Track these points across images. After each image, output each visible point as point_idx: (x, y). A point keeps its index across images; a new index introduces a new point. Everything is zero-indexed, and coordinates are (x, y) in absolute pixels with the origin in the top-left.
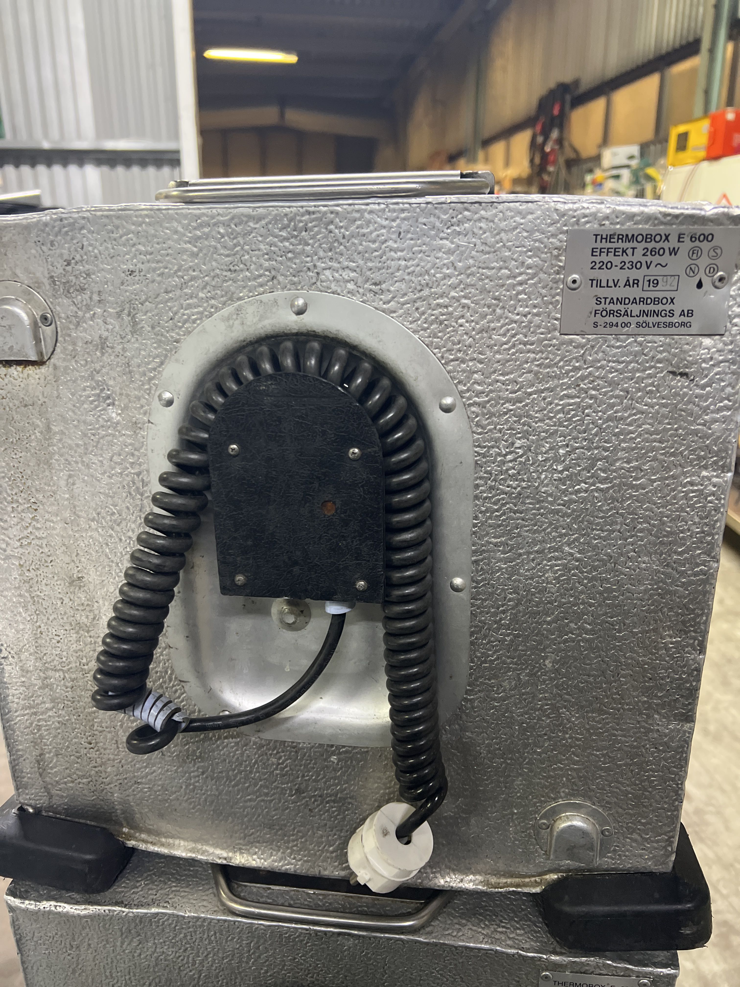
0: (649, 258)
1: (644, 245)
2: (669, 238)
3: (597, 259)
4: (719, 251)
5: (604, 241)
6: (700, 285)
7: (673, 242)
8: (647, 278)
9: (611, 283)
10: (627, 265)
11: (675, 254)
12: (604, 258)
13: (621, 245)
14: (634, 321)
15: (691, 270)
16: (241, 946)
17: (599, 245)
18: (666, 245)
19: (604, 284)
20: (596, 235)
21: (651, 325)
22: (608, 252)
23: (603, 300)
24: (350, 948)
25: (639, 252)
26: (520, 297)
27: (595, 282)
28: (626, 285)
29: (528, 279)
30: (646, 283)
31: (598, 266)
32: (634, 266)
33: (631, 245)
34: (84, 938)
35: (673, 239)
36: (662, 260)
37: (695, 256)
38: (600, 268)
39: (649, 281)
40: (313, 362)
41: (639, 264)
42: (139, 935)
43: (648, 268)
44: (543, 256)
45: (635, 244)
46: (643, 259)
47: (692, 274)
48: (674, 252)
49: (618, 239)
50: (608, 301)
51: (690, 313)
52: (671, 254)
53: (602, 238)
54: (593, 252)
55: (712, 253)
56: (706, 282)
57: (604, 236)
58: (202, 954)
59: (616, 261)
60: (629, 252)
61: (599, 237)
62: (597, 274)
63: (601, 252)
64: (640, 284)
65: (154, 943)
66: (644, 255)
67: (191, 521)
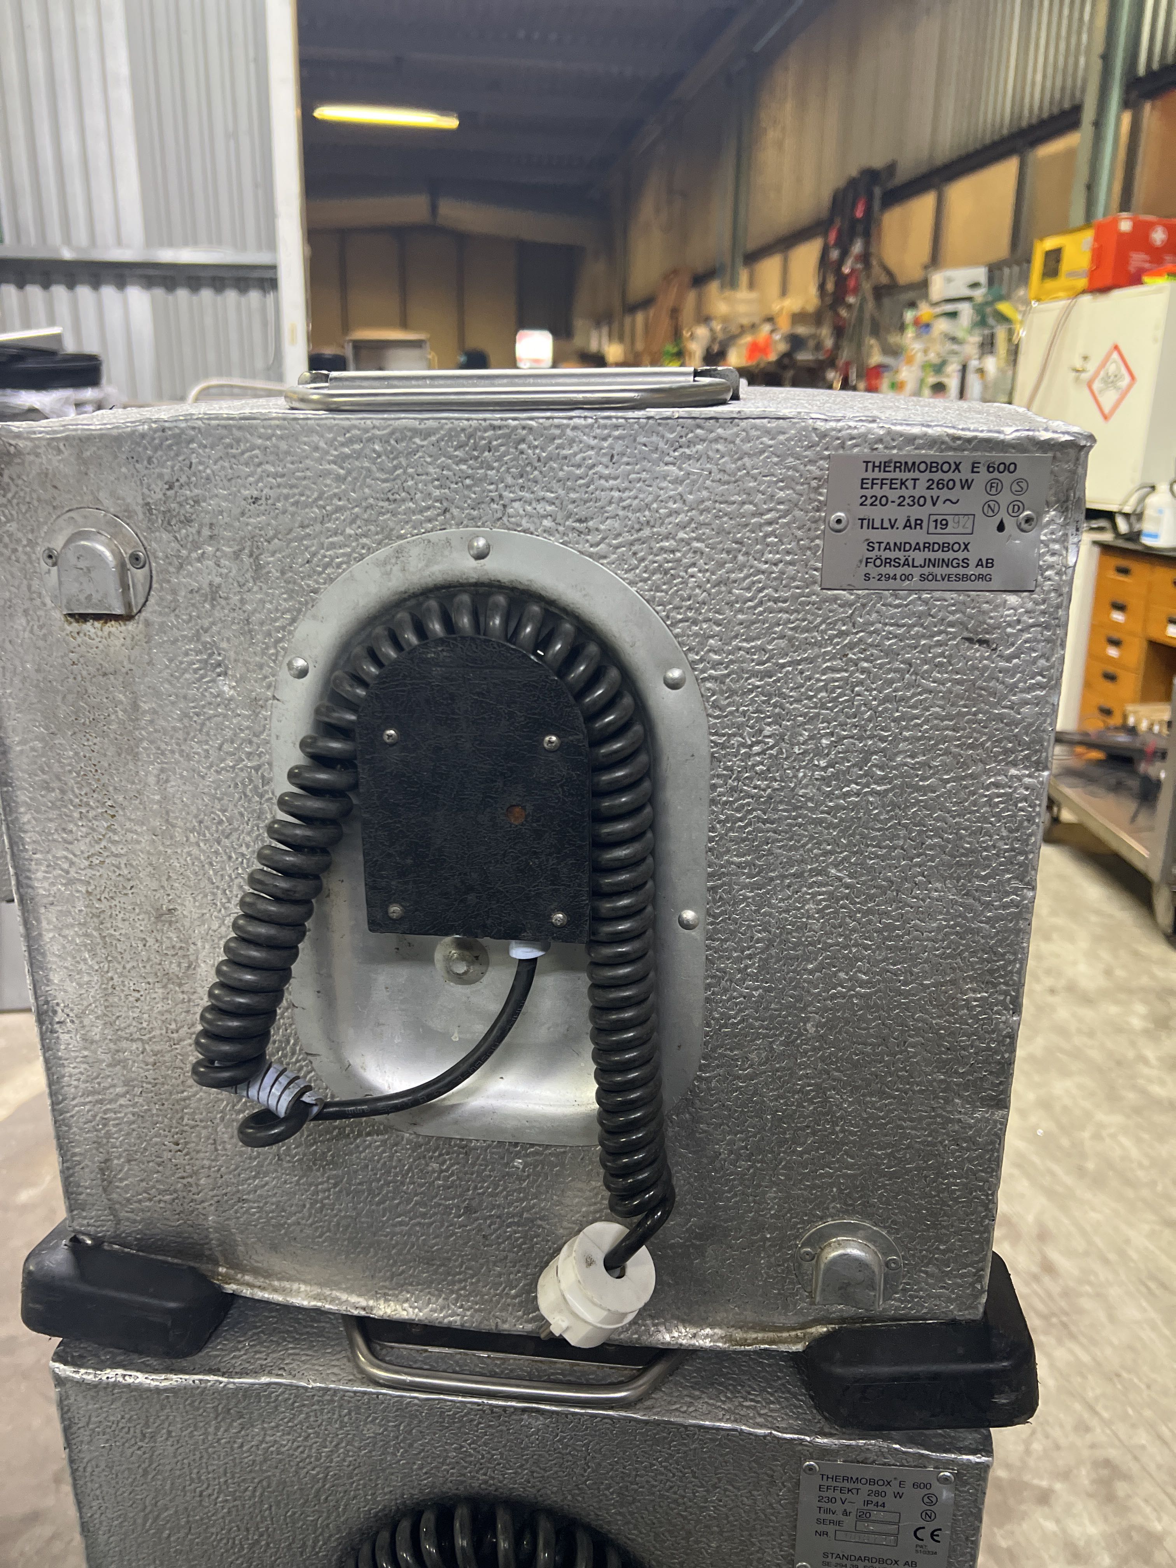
0: (935, 492)
1: (928, 475)
2: (960, 467)
3: (869, 493)
4: (1024, 485)
5: (877, 469)
6: (1001, 527)
7: (965, 473)
8: (933, 518)
9: (886, 524)
10: (907, 501)
11: (969, 488)
12: (877, 491)
13: (898, 475)
14: (917, 572)
15: (990, 509)
16: (386, 1430)
17: (870, 475)
18: (956, 476)
19: (877, 524)
20: (867, 462)
21: (939, 578)
22: (882, 484)
23: (876, 546)
24: (539, 1430)
25: (922, 484)
26: (769, 540)
27: (865, 522)
28: (905, 526)
29: (780, 518)
30: (933, 524)
31: (869, 501)
32: (916, 501)
33: (912, 475)
34: (163, 1422)
35: (965, 467)
36: (953, 495)
37: (994, 491)
38: (871, 505)
39: (936, 521)
40: (497, 622)
41: (922, 501)
42: (241, 1417)
43: (934, 504)
44: (799, 487)
45: (916, 474)
46: (928, 494)
47: (991, 513)
48: (967, 484)
49: (895, 467)
50: (883, 546)
51: (990, 563)
52: (963, 488)
53: (874, 466)
54: (862, 483)
55: (1015, 487)
56: (1009, 523)
57: (877, 464)
58: (331, 1442)
59: (893, 495)
60: (910, 484)
61: (870, 465)
62: (867, 512)
63: (873, 484)
64: (925, 525)
65: (263, 1429)
66: (928, 488)
67: (329, 832)
